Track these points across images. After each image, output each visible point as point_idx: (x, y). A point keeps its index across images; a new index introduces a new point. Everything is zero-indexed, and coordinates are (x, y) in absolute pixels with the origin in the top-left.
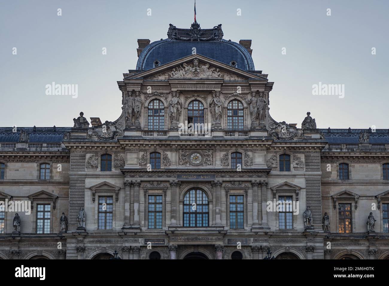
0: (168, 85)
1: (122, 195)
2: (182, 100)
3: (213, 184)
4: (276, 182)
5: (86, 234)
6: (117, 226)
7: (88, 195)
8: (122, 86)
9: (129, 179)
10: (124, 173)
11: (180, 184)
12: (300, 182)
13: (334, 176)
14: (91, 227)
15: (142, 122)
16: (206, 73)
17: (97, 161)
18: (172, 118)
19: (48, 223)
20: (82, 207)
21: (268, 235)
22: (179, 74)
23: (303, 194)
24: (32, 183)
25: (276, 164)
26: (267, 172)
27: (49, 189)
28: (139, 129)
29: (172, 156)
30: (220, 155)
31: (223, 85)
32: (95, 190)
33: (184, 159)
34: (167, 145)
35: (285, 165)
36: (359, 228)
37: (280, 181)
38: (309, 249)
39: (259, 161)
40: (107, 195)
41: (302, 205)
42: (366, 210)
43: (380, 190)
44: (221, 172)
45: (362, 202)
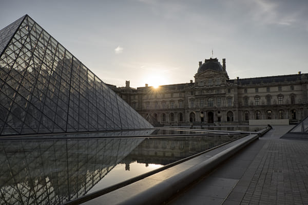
0: (203, 76)
1: (195, 100)
3: (214, 97)
5: (188, 108)
6: (195, 106)
8: (194, 77)
10: (195, 96)
11: (207, 97)
12: (232, 95)
13: (243, 92)
14: (190, 107)
15: (199, 84)
16: (212, 73)
17: (190, 93)
18: (205, 83)
19: (182, 106)
20: (188, 103)
21: (226, 108)
22: (205, 74)
23: (233, 98)
24: (178, 97)
25: (227, 92)
26: (225, 94)
27: (182, 98)
29: (205, 91)
30: (215, 91)
31: (215, 75)
32: (190, 99)
33: (207, 92)
34: (203, 89)
35: (229, 91)
36: (249, 105)
37: (228, 95)
38: (235, 110)
39: (223, 91)
40: (192, 100)
41: (233, 100)
42: (251, 100)
43: (255, 95)
44: (215, 94)
45: (250, 98)
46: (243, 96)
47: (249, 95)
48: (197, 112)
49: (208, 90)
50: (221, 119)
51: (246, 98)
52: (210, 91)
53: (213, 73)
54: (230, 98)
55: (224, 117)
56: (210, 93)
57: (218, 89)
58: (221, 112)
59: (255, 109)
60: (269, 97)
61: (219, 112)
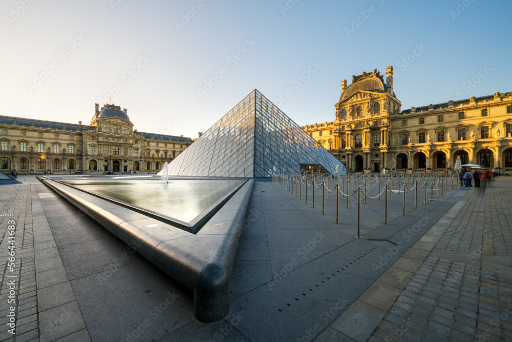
0: (109, 122)
1: (97, 146)
2: (112, 126)
3: (120, 146)
4: (134, 146)
5: (88, 155)
6: (97, 153)
7: (88, 146)
9: (99, 143)
10: (98, 142)
12: (139, 147)
13: (146, 144)
14: (89, 153)
15: (102, 130)
16: (119, 121)
17: (90, 138)
18: (110, 130)
19: (72, 151)
21: (132, 157)
22: (112, 120)
23: (140, 149)
24: (68, 140)
25: (135, 142)
26: (132, 144)
27: (73, 142)
28: (102, 132)
29: (111, 139)
30: (122, 140)
31: (123, 124)
32: (90, 145)
33: (113, 140)
34: (109, 136)
35: (136, 142)
36: (151, 156)
38: (141, 161)
39: (131, 142)
40: (93, 146)
41: (140, 151)
42: (153, 152)
43: (156, 148)
44: (123, 144)
45: (152, 151)
46: (146, 148)
47: (151, 148)
48: (101, 159)
49: (114, 138)
50: (128, 168)
51: (149, 150)
52: (116, 140)
53: (121, 121)
54: (137, 149)
55: (131, 166)
56: (116, 141)
57: (126, 139)
58: (128, 161)
59: (156, 161)
60: (166, 152)
61: (126, 161)
